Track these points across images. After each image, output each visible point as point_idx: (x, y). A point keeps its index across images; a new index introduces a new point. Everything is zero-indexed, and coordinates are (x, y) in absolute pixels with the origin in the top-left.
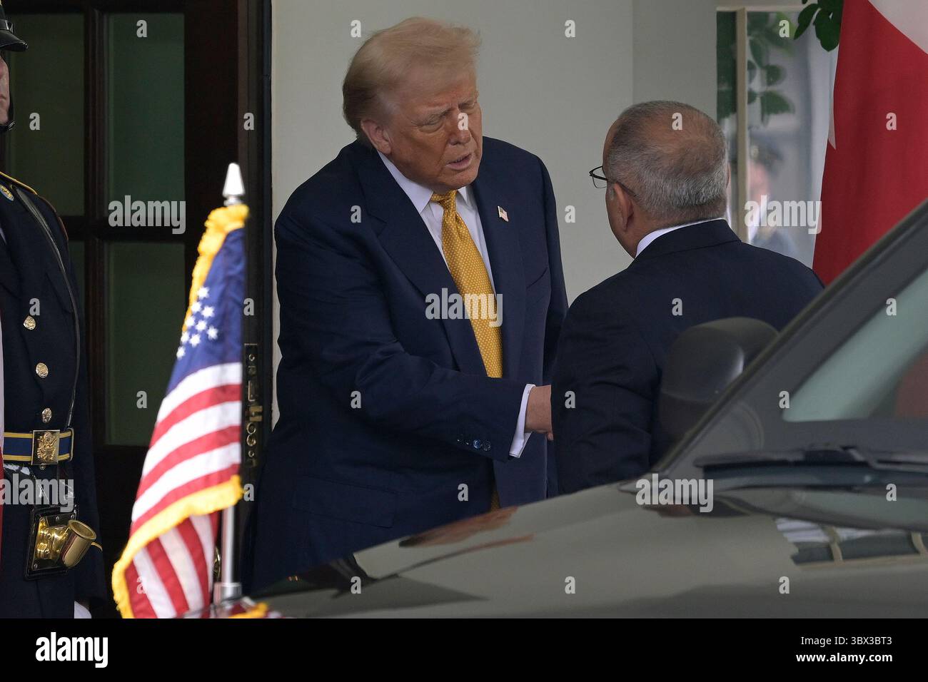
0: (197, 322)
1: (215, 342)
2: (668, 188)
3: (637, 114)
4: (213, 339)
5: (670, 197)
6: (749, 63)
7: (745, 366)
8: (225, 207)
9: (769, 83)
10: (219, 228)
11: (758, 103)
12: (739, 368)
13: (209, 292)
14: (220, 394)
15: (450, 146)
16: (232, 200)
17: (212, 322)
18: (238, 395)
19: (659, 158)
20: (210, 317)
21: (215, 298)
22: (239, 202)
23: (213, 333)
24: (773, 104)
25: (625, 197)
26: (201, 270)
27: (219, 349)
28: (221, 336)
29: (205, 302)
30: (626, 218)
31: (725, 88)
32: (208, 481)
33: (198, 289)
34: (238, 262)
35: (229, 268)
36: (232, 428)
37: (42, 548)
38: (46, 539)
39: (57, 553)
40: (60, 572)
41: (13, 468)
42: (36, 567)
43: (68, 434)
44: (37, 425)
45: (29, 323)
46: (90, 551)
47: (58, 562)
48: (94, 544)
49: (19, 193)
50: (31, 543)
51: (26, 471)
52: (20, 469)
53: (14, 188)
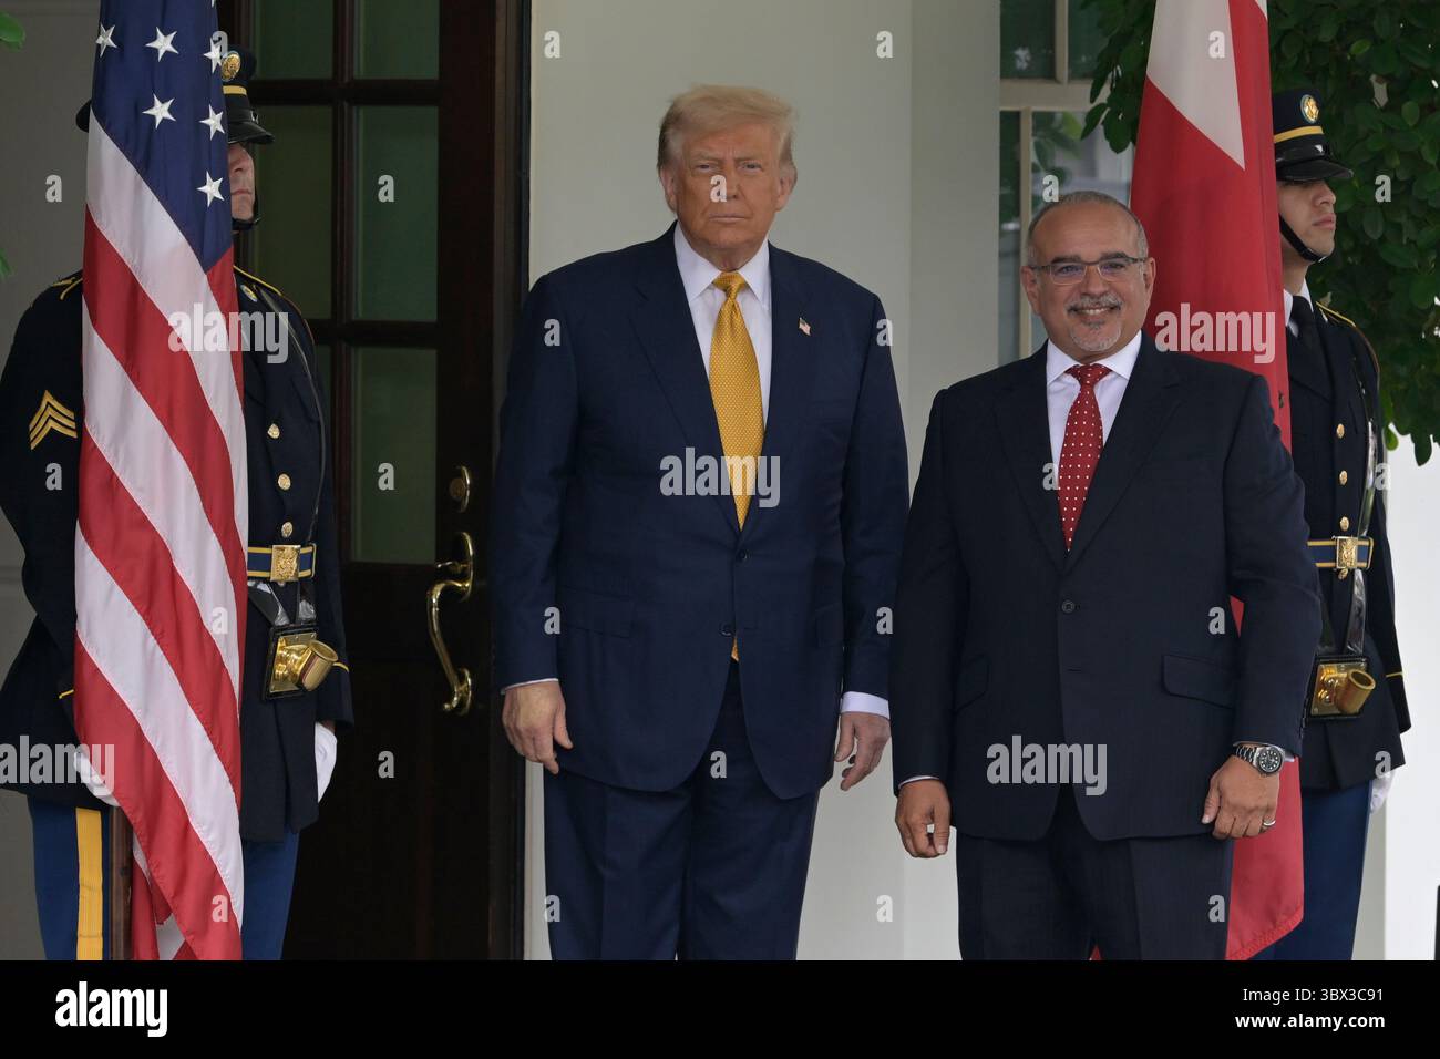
6: (1034, 164)
37: (280, 670)
38: (284, 660)
39: (295, 675)
40: (300, 694)
41: (250, 584)
42: (273, 689)
43: (309, 550)
44: (277, 539)
45: (274, 432)
46: (333, 672)
47: (297, 685)
48: (339, 664)
49: (263, 293)
50: (269, 665)
51: (264, 588)
52: (256, 585)
53: (258, 289)
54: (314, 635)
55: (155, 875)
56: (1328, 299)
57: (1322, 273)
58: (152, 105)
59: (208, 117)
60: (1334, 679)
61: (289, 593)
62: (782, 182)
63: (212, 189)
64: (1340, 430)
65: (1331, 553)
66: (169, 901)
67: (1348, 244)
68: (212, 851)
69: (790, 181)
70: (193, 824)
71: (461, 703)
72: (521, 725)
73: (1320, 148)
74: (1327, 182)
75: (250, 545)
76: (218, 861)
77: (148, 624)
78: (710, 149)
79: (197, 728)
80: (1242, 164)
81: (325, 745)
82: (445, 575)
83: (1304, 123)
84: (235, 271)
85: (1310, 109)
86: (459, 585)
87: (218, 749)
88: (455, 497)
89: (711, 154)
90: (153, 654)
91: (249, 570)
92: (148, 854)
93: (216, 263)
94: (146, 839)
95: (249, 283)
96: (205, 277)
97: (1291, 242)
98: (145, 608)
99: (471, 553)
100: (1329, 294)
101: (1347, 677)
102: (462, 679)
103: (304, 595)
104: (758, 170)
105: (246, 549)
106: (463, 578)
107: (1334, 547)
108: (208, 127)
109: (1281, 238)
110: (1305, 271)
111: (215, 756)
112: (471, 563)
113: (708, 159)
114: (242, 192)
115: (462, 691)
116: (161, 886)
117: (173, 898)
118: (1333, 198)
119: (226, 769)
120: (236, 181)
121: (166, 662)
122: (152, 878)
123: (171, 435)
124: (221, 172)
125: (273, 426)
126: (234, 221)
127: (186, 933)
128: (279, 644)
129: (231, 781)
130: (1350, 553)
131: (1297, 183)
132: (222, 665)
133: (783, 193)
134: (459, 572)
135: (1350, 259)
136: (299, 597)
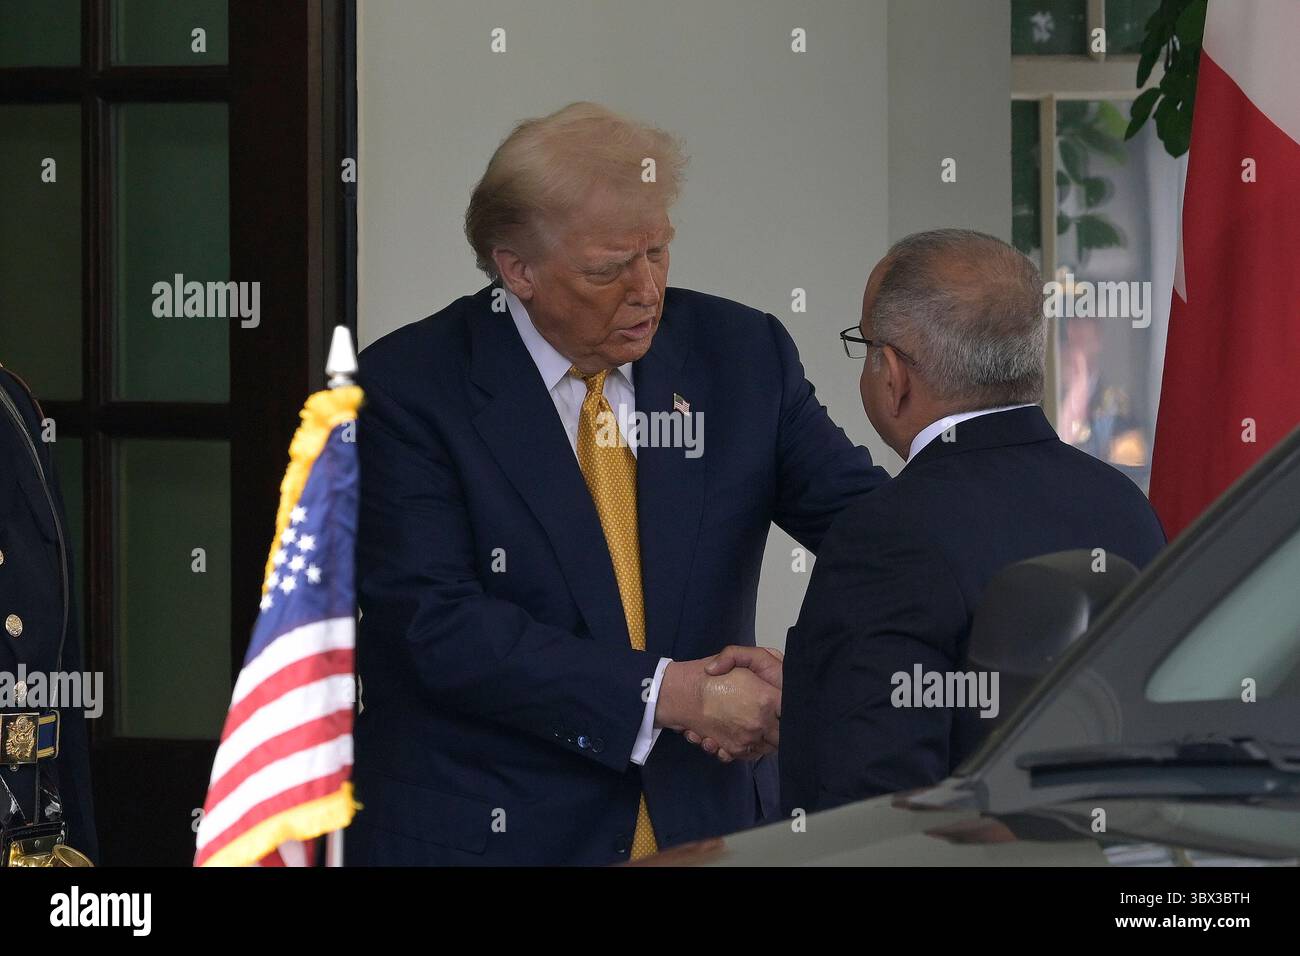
0: (290, 558)
1: (317, 587)
2: (966, 351)
3: (919, 246)
4: (314, 583)
5: (968, 366)
6: (1060, 174)
7: (1091, 620)
8: (329, 389)
9: (1089, 204)
10: (320, 420)
11: (1072, 231)
12: (1083, 624)
13: (306, 514)
14: (324, 665)
15: (624, 306)
16: (338, 380)
17: (312, 558)
18: (349, 665)
19: (953, 307)
20: (309, 550)
21: (317, 522)
22: (350, 383)
23: (314, 574)
24: (1095, 234)
25: (899, 367)
26: (293, 482)
27: (322, 597)
28: (325, 578)
29: (300, 529)
30: (898, 396)
31: (1025, 211)
32: (310, 792)
33: (292, 510)
34: (348, 471)
35: (334, 479)
36: (341, 713)
43: (51, 719)
54: (59, 837)
136: (38, 786)
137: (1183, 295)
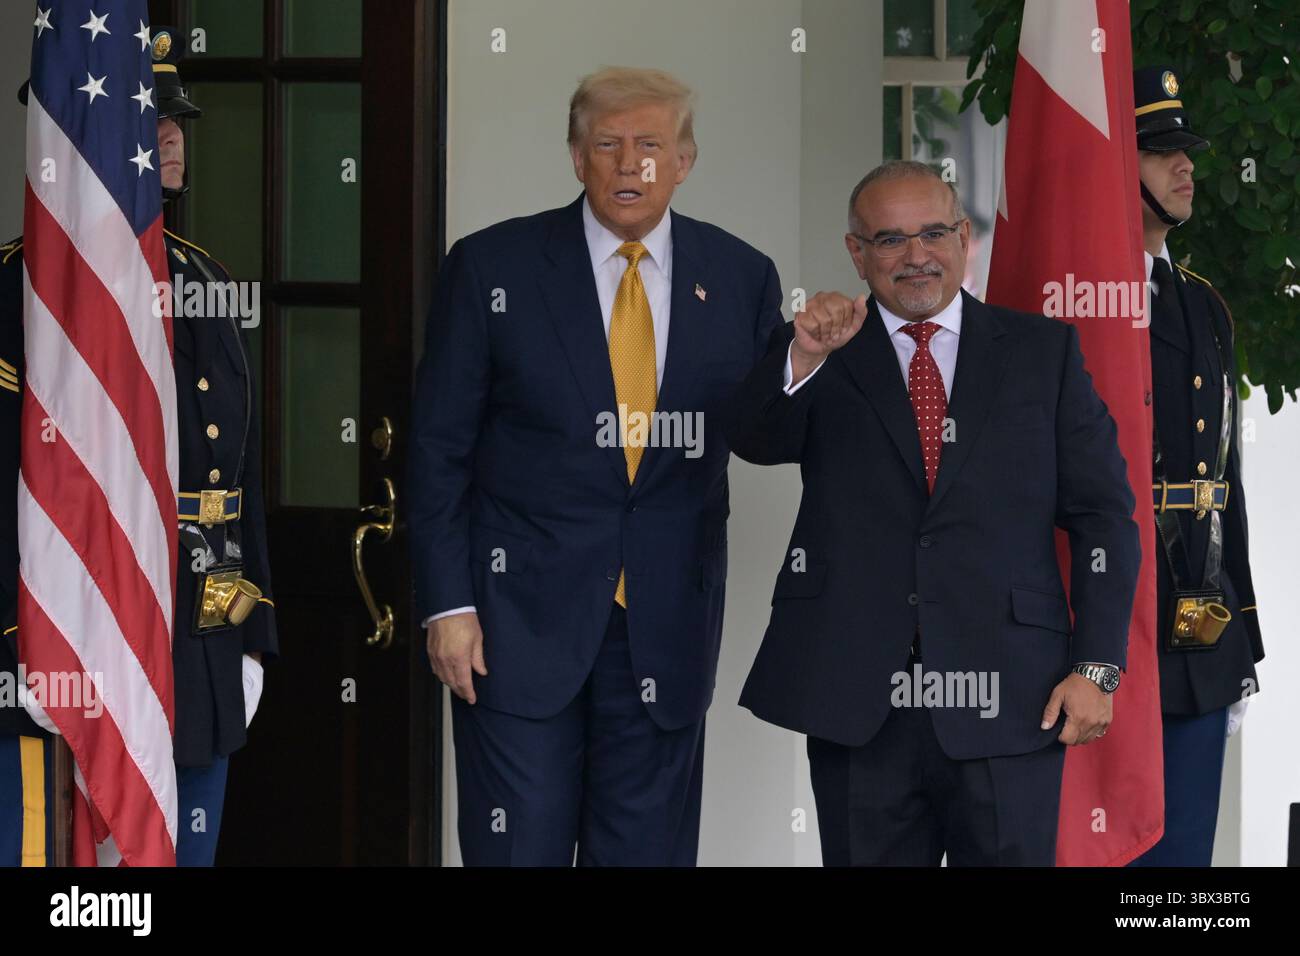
6: (915, 137)
9: (934, 156)
37: (208, 606)
38: (212, 597)
39: (223, 611)
40: (227, 629)
41: (180, 526)
42: (202, 624)
43: (235, 494)
44: (205, 485)
45: (203, 385)
46: (258, 609)
47: (224, 620)
48: (265, 600)
49: (193, 256)
50: (198, 601)
51: (193, 530)
52: (185, 528)
53: (188, 251)
54: (239, 573)
55: (94, 798)
56: (1187, 260)
57: (1180, 236)
58: (86, 82)
59: (139, 93)
60: (1194, 612)
61: (215, 535)
62: (682, 158)
63: (142, 160)
64: (1198, 381)
65: (1189, 496)
66: (107, 823)
67: (1206, 209)
68: (147, 776)
69: (690, 157)
70: (130, 750)
71: (384, 637)
72: (442, 653)
73: (1179, 120)
74: (1186, 152)
75: (181, 490)
76: (153, 785)
77: (86, 565)
78: (611, 128)
79: (132, 661)
80: (1107, 135)
81: (253, 675)
82: (369, 517)
83: (1165, 97)
84: (165, 234)
85: (1170, 84)
86: (381, 527)
87: (152, 680)
88: (376, 445)
89: (611, 132)
90: (91, 592)
91: (180, 513)
92: (88, 779)
93: (146, 229)
94: (85, 765)
95: (179, 246)
96: (137, 241)
97: (1152, 207)
98: (83, 549)
99: (393, 496)
100: (1189, 256)
101: (1205, 611)
102: (384, 615)
103: (231, 537)
104: (655, 148)
105: (177, 494)
106: (385, 521)
107: (1192, 490)
108: (139, 102)
109: (1142, 202)
110: (1165, 234)
111: (150, 687)
112: (392, 507)
113: (608, 136)
114: (172, 163)
115: (385, 625)
116: (100, 809)
117: (112, 819)
118: (1191, 167)
119: (161, 699)
120: (166, 153)
121: (104, 600)
122: (91, 800)
123: (106, 389)
124: (152, 144)
125: (203, 379)
126: (164, 190)
127: (124, 852)
128: (207, 583)
129: (165, 710)
130: (1207, 494)
131: (1158, 153)
132: (155, 603)
133: (683, 168)
134: (382, 514)
135: (1208, 224)
136: (225, 539)
137: (1005, 215)
